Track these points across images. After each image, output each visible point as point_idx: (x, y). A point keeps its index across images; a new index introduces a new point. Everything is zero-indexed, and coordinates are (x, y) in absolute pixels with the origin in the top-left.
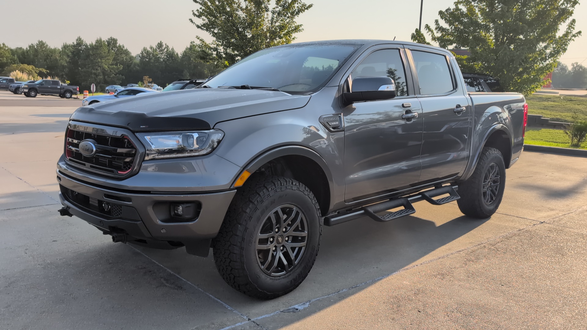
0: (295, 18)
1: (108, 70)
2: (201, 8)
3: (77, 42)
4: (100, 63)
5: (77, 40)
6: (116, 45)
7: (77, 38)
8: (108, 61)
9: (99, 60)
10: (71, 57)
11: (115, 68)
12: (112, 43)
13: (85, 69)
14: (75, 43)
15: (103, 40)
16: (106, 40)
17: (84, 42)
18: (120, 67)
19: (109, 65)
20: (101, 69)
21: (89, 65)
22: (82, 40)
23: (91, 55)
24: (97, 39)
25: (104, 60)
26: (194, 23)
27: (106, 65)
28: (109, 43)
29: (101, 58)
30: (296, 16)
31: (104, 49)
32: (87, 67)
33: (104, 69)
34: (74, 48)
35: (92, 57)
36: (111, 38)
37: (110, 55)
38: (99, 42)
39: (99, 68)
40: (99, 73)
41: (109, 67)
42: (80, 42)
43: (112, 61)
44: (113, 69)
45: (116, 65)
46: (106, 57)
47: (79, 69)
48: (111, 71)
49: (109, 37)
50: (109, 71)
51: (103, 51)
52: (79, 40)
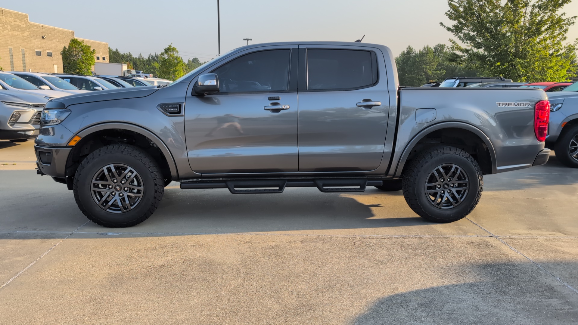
0: (558, 10)
1: (431, 76)
2: (449, 11)
3: (407, 51)
4: (425, 69)
5: (408, 49)
6: (443, 50)
7: (407, 47)
8: (432, 67)
9: (424, 66)
10: (400, 65)
11: (438, 73)
12: (439, 49)
13: (410, 75)
14: (406, 52)
15: (430, 46)
16: (434, 47)
17: (413, 50)
18: (443, 72)
19: (433, 70)
20: (425, 75)
21: (415, 71)
22: (412, 48)
23: (418, 61)
24: (424, 47)
25: (428, 66)
26: (445, 26)
27: (430, 70)
28: (436, 49)
29: (426, 64)
30: (560, 8)
31: (429, 55)
32: (412, 73)
33: (428, 75)
34: (404, 56)
35: (418, 64)
36: (439, 44)
37: (434, 61)
38: (427, 49)
39: (423, 74)
40: (423, 78)
41: (432, 73)
42: (410, 51)
43: (436, 67)
44: (436, 74)
45: (440, 70)
46: (430, 63)
47: (406, 75)
48: (434, 76)
49: (437, 44)
50: (433, 76)
51: (428, 57)
52: (409, 49)
